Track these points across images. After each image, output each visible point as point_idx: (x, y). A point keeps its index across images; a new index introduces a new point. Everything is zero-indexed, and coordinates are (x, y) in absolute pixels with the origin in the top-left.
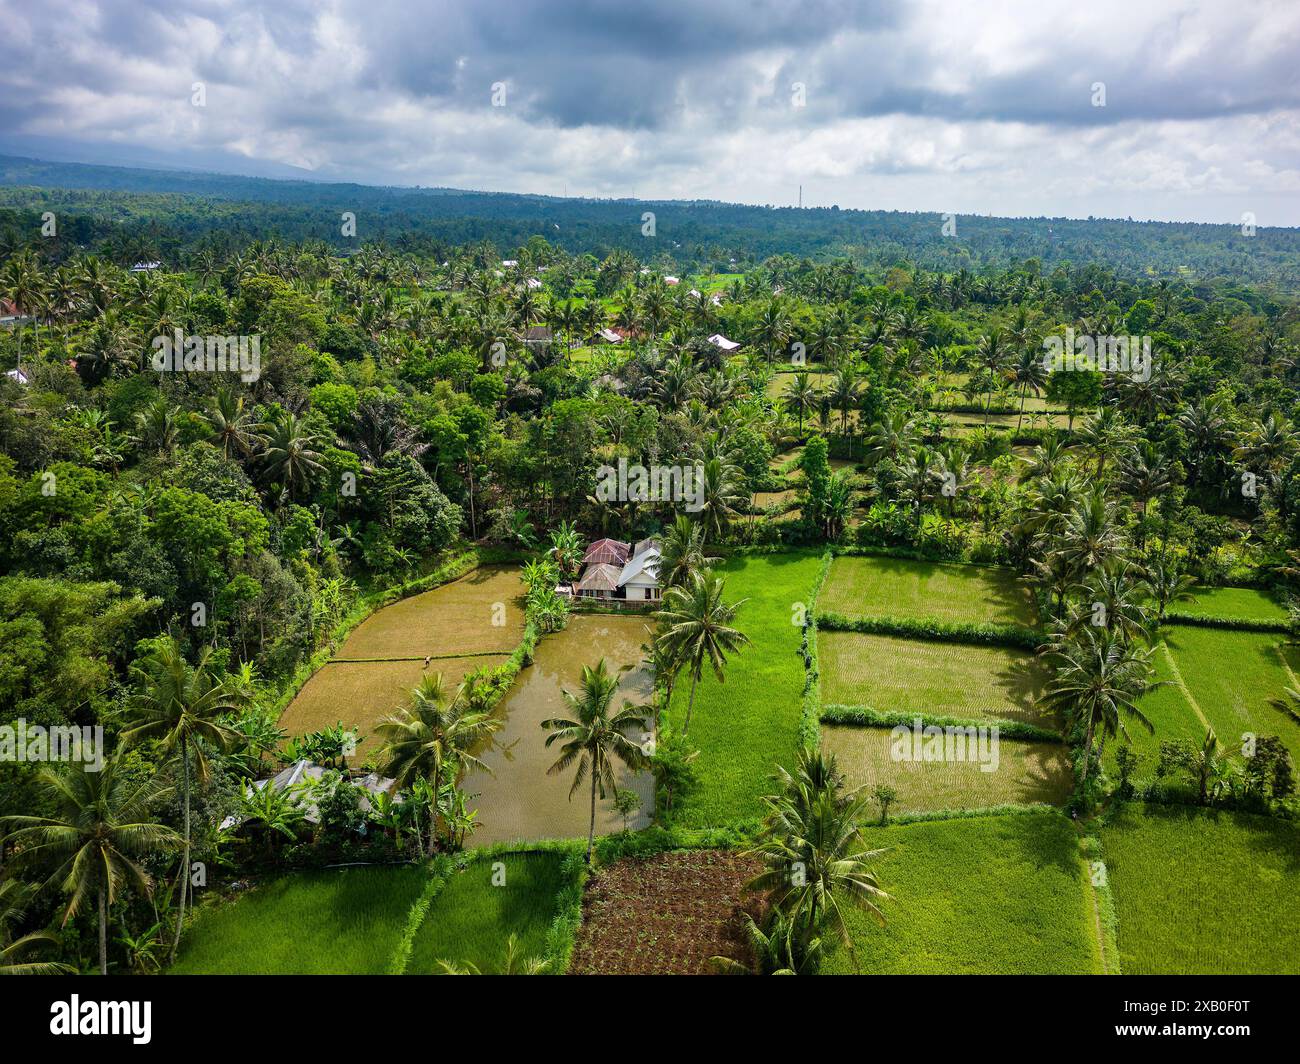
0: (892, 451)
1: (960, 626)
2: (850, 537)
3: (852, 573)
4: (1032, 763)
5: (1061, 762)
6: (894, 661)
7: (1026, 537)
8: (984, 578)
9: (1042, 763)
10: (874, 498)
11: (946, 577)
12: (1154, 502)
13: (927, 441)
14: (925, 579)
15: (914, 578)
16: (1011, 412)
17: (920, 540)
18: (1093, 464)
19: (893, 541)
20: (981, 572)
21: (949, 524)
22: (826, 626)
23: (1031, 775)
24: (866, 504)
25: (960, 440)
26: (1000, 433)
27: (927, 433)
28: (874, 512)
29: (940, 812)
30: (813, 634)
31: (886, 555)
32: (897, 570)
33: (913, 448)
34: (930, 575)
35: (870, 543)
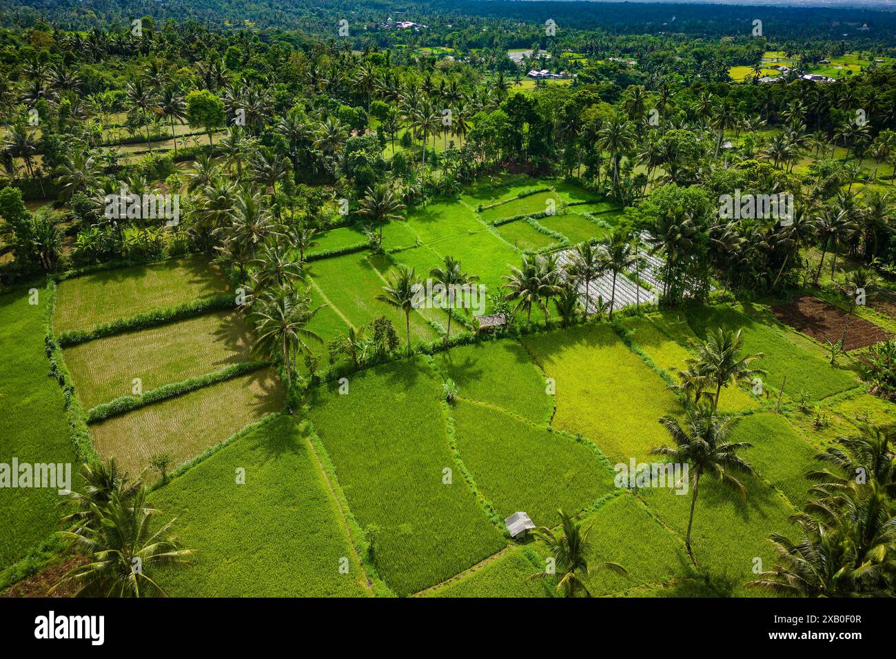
0: (81, 185)
1: (177, 308)
2: (67, 264)
3: (77, 292)
4: (255, 387)
5: (273, 379)
6: (134, 352)
7: (205, 230)
8: (184, 266)
9: (262, 385)
10: (78, 226)
11: (155, 273)
12: (278, 186)
13: (108, 171)
14: (140, 279)
15: (131, 282)
16: (166, 138)
17: (126, 251)
18: (234, 166)
19: (104, 257)
20: (180, 262)
21: (146, 233)
22: (67, 343)
23: (256, 396)
24: (73, 232)
25: (135, 166)
26: (163, 156)
27: (106, 165)
28: (81, 238)
29: (205, 452)
30: (59, 355)
31: (102, 270)
32: (115, 279)
33: (98, 180)
34: (143, 275)
35: (86, 264)
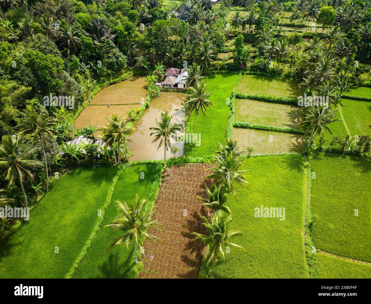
0: (264, 40)
1: (278, 98)
2: (248, 68)
3: (247, 80)
4: (294, 140)
5: (302, 140)
6: (257, 108)
7: (302, 70)
8: (288, 83)
9: (297, 140)
10: (257, 56)
11: (276, 82)
12: (345, 59)
13: (276, 36)
14: (270, 82)
15: (266, 82)
16: (304, 26)
17: (269, 70)
18: (328, 45)
19: (261, 70)
20: (287, 80)
21: (279, 65)
22: (238, 97)
23: (293, 144)
24: (254, 57)
25: (286, 36)
26: (299, 34)
27: (276, 33)
28: (256, 60)
29: (265, 154)
30: (234, 99)
31: (259, 75)
32: (261, 79)
33: (271, 39)
34: (272, 81)
35: (254, 71)
